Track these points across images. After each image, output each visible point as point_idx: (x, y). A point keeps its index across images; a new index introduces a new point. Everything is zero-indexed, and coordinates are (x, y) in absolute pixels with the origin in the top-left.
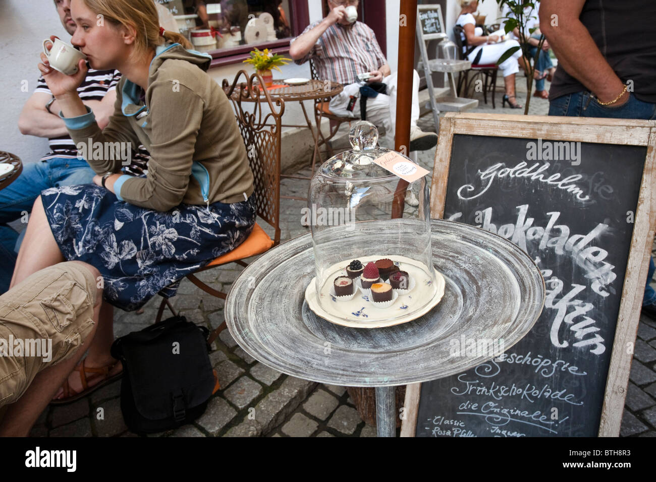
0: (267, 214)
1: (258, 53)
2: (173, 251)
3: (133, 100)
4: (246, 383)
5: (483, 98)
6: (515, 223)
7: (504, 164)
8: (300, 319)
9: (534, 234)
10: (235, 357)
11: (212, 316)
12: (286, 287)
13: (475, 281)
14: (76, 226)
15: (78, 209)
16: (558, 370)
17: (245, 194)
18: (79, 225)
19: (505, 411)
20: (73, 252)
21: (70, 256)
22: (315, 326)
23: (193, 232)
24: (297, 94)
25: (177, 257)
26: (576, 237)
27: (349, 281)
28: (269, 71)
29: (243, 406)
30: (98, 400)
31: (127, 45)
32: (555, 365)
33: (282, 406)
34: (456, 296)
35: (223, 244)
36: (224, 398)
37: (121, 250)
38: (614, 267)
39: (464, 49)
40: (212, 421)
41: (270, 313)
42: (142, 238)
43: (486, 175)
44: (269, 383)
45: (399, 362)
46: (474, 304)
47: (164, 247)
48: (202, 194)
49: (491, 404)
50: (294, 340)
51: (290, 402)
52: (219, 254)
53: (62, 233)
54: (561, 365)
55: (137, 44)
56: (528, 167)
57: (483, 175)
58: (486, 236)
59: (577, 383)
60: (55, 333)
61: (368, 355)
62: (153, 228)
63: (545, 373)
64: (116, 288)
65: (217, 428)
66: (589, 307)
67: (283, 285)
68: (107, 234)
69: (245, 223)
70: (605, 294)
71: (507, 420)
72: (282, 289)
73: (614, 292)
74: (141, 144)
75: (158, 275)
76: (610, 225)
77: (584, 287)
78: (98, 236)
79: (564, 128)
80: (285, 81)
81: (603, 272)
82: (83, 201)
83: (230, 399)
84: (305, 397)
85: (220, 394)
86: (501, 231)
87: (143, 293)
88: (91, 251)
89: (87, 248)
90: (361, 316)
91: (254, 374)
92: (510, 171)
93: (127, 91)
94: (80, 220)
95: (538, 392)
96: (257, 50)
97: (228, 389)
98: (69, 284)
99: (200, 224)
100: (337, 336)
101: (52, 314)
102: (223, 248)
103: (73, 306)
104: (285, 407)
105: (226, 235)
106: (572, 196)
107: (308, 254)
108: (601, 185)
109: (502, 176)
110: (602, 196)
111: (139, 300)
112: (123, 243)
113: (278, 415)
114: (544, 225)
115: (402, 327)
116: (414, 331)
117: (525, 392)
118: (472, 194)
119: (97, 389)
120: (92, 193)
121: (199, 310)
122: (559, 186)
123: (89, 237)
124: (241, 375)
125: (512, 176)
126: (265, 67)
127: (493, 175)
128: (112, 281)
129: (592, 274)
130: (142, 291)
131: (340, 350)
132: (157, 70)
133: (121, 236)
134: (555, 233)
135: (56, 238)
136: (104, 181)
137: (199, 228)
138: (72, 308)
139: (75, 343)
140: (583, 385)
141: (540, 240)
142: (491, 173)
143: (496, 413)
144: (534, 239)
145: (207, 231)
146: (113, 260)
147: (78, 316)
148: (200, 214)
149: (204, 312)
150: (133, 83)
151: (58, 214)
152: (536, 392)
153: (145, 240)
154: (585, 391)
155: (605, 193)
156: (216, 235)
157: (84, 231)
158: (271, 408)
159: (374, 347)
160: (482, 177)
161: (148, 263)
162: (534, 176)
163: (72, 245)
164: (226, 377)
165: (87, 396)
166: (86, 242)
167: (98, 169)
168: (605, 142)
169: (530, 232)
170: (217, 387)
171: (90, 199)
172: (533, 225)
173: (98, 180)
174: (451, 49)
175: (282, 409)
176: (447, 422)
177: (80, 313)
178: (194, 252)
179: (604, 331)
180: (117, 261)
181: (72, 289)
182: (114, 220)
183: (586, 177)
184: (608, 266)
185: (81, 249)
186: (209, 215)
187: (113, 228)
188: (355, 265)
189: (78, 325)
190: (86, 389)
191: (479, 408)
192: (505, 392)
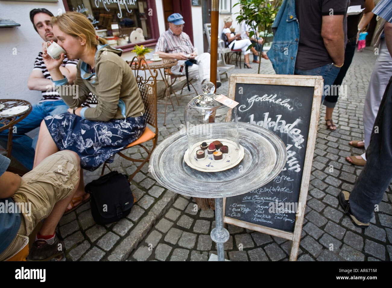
0: (151, 122)
1: (137, 47)
2: (110, 142)
3: (86, 72)
4: (147, 198)
5: (236, 64)
6: (263, 120)
7: (258, 96)
8: (183, 170)
9: (271, 125)
10: (140, 187)
11: (127, 169)
12: (174, 156)
13: (256, 148)
14: (63, 134)
15: (63, 125)
16: (283, 180)
17: (141, 113)
18: (64, 133)
19: (262, 198)
20: (63, 146)
21: (61, 148)
22: (190, 173)
23: (119, 132)
24: (157, 66)
25: (112, 144)
26: (289, 125)
27: (203, 152)
28: (143, 55)
29: (147, 208)
30: (80, 212)
31: (83, 46)
32: (281, 178)
33: (164, 206)
34: (248, 155)
35: (133, 137)
36: (138, 205)
37: (86, 143)
38: (303, 136)
39: (227, 43)
40: (134, 216)
41: (170, 168)
42: (95, 137)
43: (251, 100)
44: (157, 197)
45: (232, 186)
46: (257, 158)
47: (106, 140)
48: (122, 113)
49: (256, 196)
50: (184, 180)
51: (168, 204)
52: (132, 141)
53: (57, 137)
54: (283, 178)
55: (87, 45)
56: (268, 96)
57: (249, 101)
58: (257, 128)
59: (290, 184)
60: (61, 185)
61: (218, 183)
62: (100, 132)
63: (277, 181)
64: (85, 161)
65: (137, 219)
66: (294, 153)
67: (172, 155)
68: (78, 136)
69: (142, 127)
70: (300, 148)
71: (263, 202)
72: (172, 157)
73: (303, 146)
74: (90, 92)
75: (104, 154)
76: (301, 119)
77: (292, 145)
78: (74, 138)
79: (282, 80)
80: (151, 60)
81: (299, 139)
82: (65, 122)
83: (141, 205)
84: (174, 201)
85: (136, 203)
86: (258, 124)
87: (98, 162)
88: (71, 145)
89: (69, 143)
90: (210, 167)
91: (150, 193)
92: (260, 98)
93: (83, 68)
94: (64, 131)
95: (275, 189)
96: (137, 46)
97: (140, 201)
98: (65, 161)
99: (122, 128)
100: (201, 176)
101: (59, 176)
102: (133, 138)
103: (68, 171)
104: (166, 206)
105: (134, 133)
106: (286, 108)
107: (180, 141)
108: (297, 103)
109: (257, 101)
110: (298, 107)
111: (97, 166)
112: (86, 140)
113: (163, 210)
114: (275, 121)
115: (229, 170)
116: (234, 171)
117: (270, 190)
118: (245, 109)
119: (79, 207)
120: (69, 118)
121: (121, 167)
122: (281, 104)
123: (70, 138)
124: (145, 194)
125: (261, 101)
126: (142, 54)
127: (253, 101)
128: (83, 158)
129: (295, 140)
130: (97, 161)
131: (205, 182)
132: (99, 56)
133: (85, 137)
134: (280, 124)
135: (54, 140)
136: (74, 111)
137: (122, 130)
138: (68, 172)
139: (71, 188)
140: (293, 185)
141: (274, 127)
142: (252, 100)
143: (258, 200)
144: (272, 127)
145: (126, 131)
146: (82, 148)
147: (71, 176)
148: (121, 124)
149: (123, 168)
150: (85, 63)
151: (54, 129)
152: (274, 190)
153: (97, 138)
154: (293, 187)
155: (299, 106)
156: (130, 133)
157: (67, 135)
158: (159, 207)
159: (219, 180)
160: (249, 102)
161: (99, 148)
162: (271, 100)
163: (62, 143)
164: (138, 196)
165: (74, 211)
166: (68, 141)
167: (71, 105)
168: (299, 85)
169: (270, 124)
170: (135, 201)
171: (68, 120)
172: (271, 121)
173: (71, 111)
174: (222, 43)
175: (165, 208)
176: (238, 205)
177: (72, 174)
178: (120, 141)
179: (300, 162)
180: (84, 148)
181: (67, 164)
182: (81, 130)
183: (291, 100)
184: (301, 136)
185: (66, 144)
186: (126, 124)
187: (81, 133)
188: (204, 144)
189: (71, 180)
190: (73, 207)
191: (251, 198)
192: (262, 191)
